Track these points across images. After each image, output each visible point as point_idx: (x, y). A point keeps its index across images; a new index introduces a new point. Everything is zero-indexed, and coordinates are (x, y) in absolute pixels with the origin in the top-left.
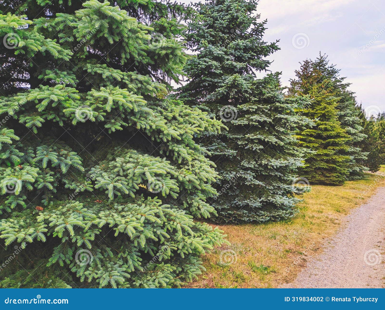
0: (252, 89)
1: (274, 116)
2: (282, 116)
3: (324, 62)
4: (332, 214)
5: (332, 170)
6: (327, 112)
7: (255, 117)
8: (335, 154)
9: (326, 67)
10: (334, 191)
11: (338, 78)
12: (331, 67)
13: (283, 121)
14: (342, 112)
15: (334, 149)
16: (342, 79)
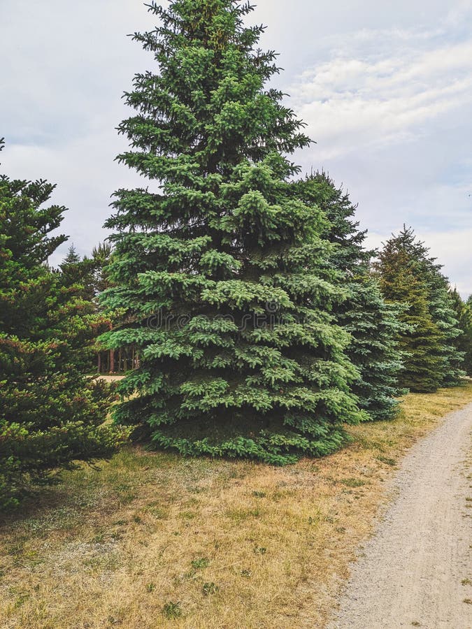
0: (357, 298)
1: (378, 322)
2: (386, 323)
3: (410, 238)
4: (429, 416)
5: (424, 374)
6: (416, 304)
7: (362, 324)
8: (426, 355)
9: (412, 244)
10: (426, 398)
11: (427, 258)
12: (418, 245)
13: (387, 327)
14: (432, 302)
15: (424, 349)
16: (432, 259)
